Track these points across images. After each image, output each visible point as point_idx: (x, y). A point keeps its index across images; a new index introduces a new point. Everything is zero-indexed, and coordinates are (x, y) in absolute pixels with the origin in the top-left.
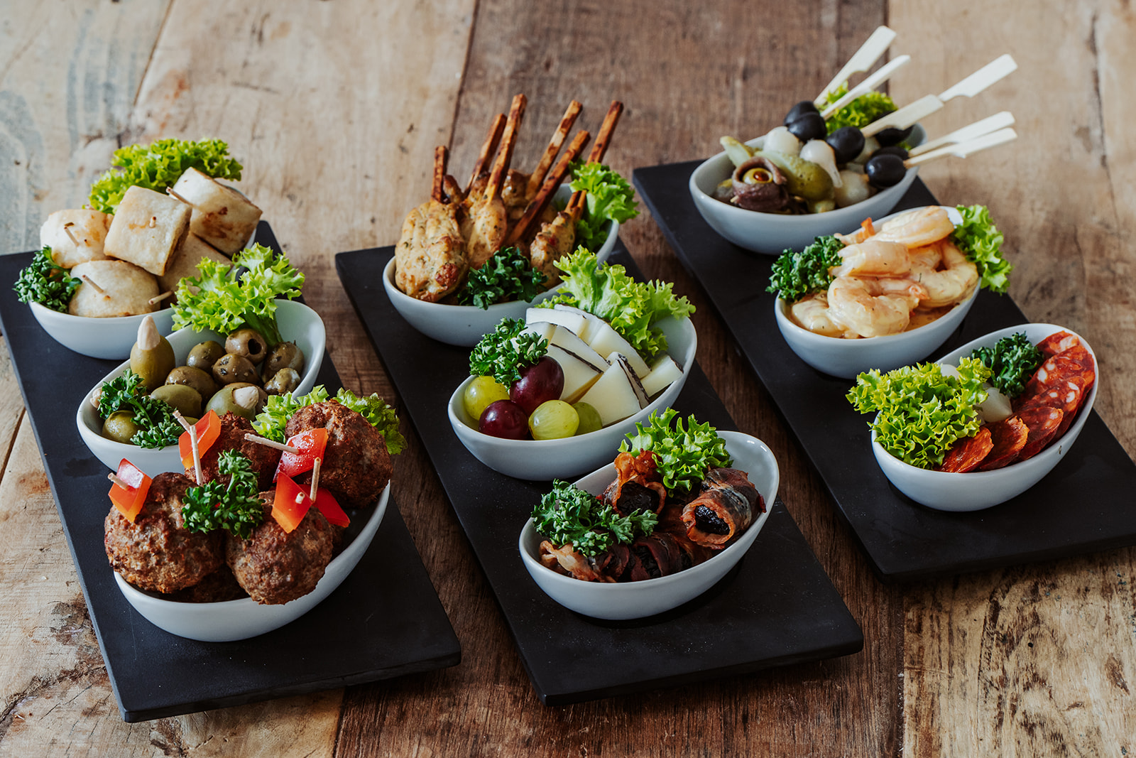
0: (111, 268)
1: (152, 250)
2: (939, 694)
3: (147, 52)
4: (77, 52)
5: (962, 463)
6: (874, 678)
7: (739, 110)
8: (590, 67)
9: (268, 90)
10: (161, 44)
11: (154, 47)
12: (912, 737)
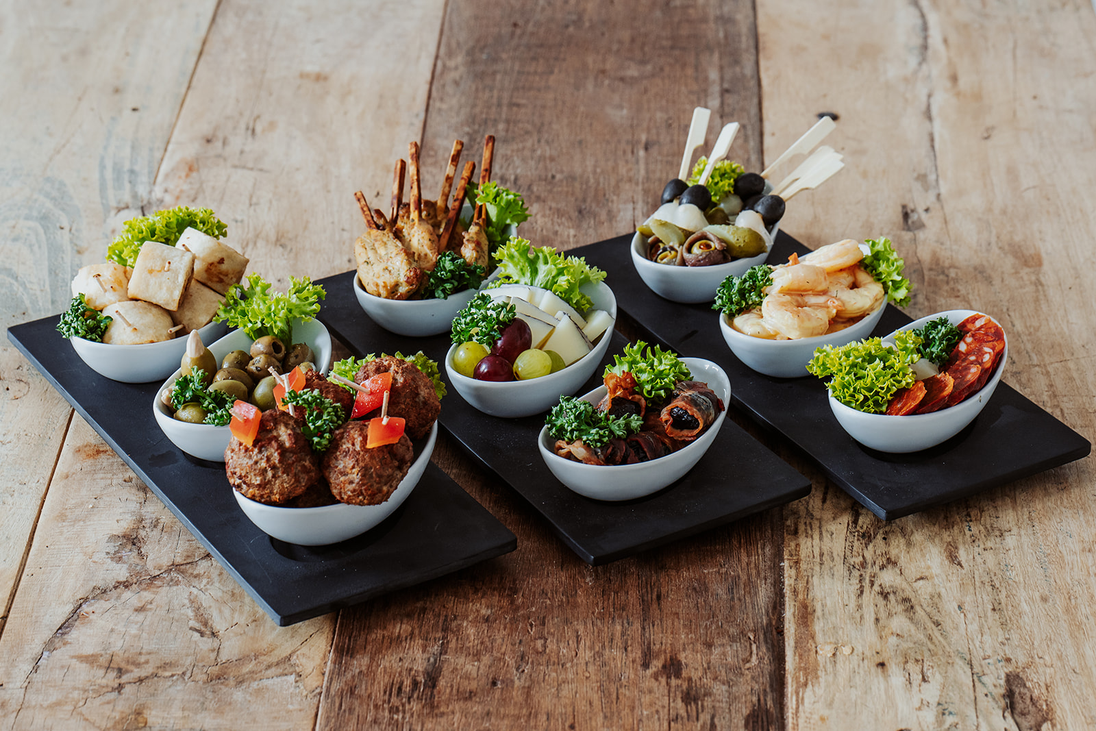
0: (135, 307)
1: (168, 289)
2: (812, 576)
3: (163, 147)
4: (105, 148)
6: (760, 566)
7: (642, 172)
8: (521, 146)
9: (261, 170)
10: (173, 140)
11: (168, 143)
12: (792, 606)
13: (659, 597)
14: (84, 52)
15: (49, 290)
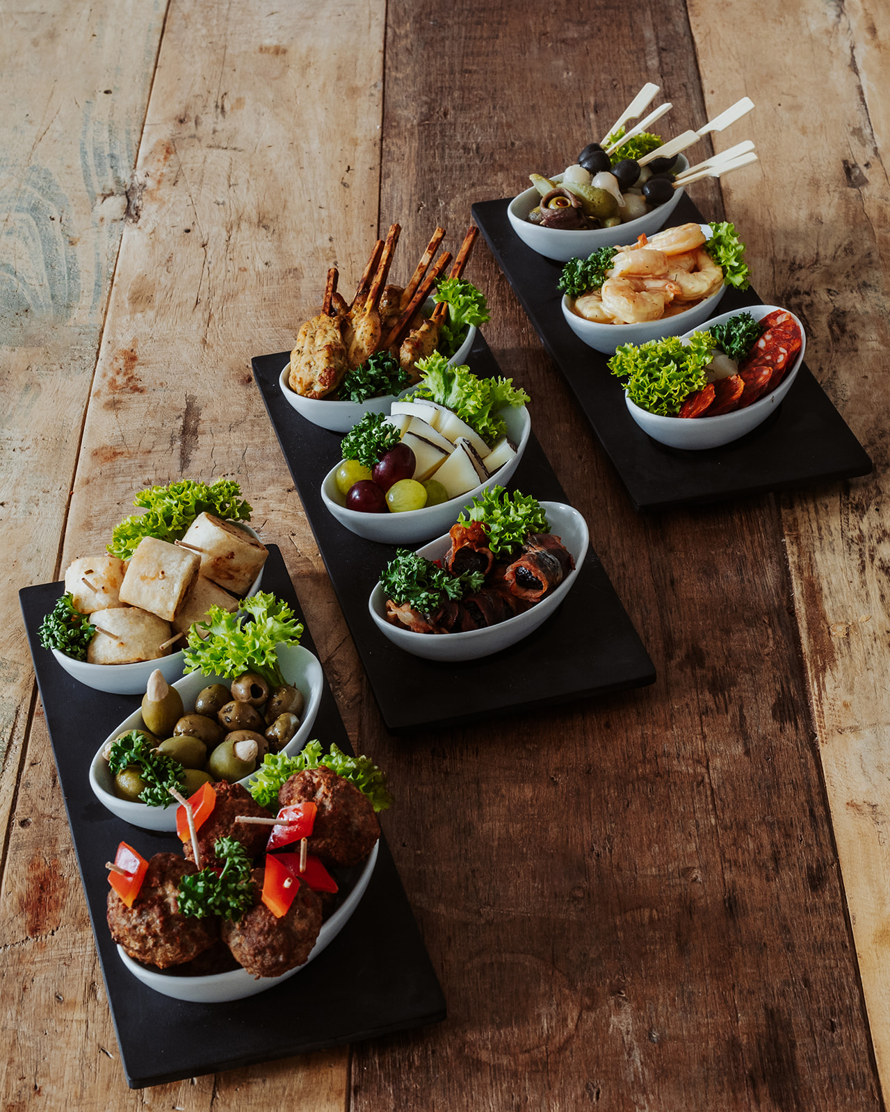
2: (814, 552)
3: (138, 128)
4: (84, 132)
5: (692, 410)
6: (764, 545)
7: (596, 136)
8: (477, 113)
9: (235, 149)
10: (147, 123)
11: (143, 124)
12: (799, 585)
13: (672, 582)
14: (52, 36)
15: (47, 284)
